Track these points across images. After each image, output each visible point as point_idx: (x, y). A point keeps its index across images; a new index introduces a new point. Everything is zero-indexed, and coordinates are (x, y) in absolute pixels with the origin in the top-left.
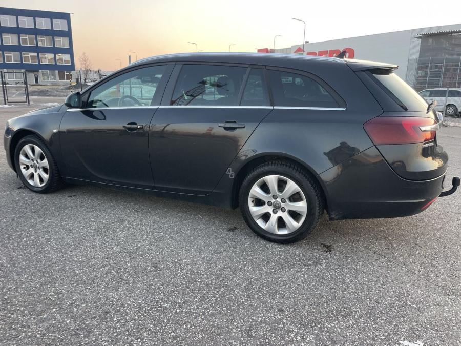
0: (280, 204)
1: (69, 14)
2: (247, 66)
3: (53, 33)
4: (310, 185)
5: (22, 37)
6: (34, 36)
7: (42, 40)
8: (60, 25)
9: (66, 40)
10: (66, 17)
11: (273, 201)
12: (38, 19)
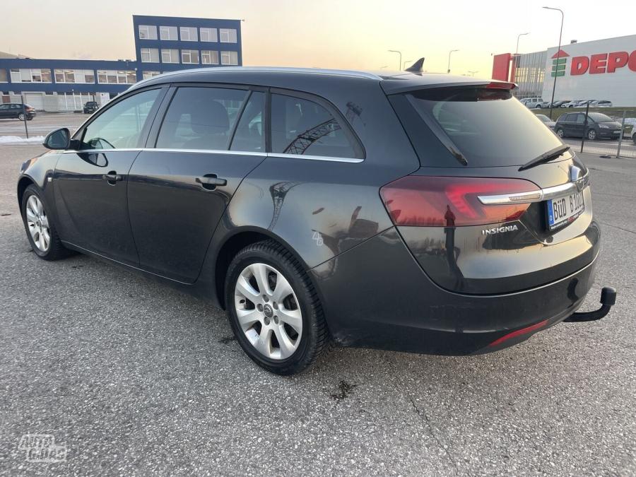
0: (272, 310)
1: (239, 21)
2: (247, 88)
3: (219, 47)
4: (304, 285)
5: (184, 53)
6: (197, 52)
7: (206, 56)
8: (228, 36)
9: (235, 54)
10: (235, 25)
11: (264, 303)
12: (202, 30)
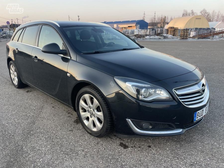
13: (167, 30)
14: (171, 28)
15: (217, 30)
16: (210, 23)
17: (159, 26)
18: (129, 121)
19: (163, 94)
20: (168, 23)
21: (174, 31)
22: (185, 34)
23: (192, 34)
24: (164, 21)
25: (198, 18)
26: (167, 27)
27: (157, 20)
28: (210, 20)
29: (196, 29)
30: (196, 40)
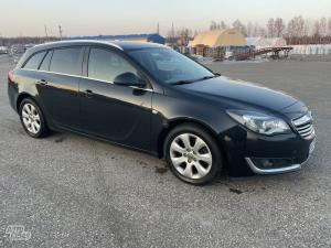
13: (195, 49)
14: (200, 46)
15: (258, 48)
16: (247, 39)
17: (180, 42)
18: (248, 159)
19: (281, 126)
20: (192, 39)
21: (204, 50)
22: (219, 54)
23: (228, 54)
24: (186, 37)
25: (231, 32)
26: (192, 44)
27: (176, 35)
28: (246, 36)
29: (232, 47)
30: (234, 61)
